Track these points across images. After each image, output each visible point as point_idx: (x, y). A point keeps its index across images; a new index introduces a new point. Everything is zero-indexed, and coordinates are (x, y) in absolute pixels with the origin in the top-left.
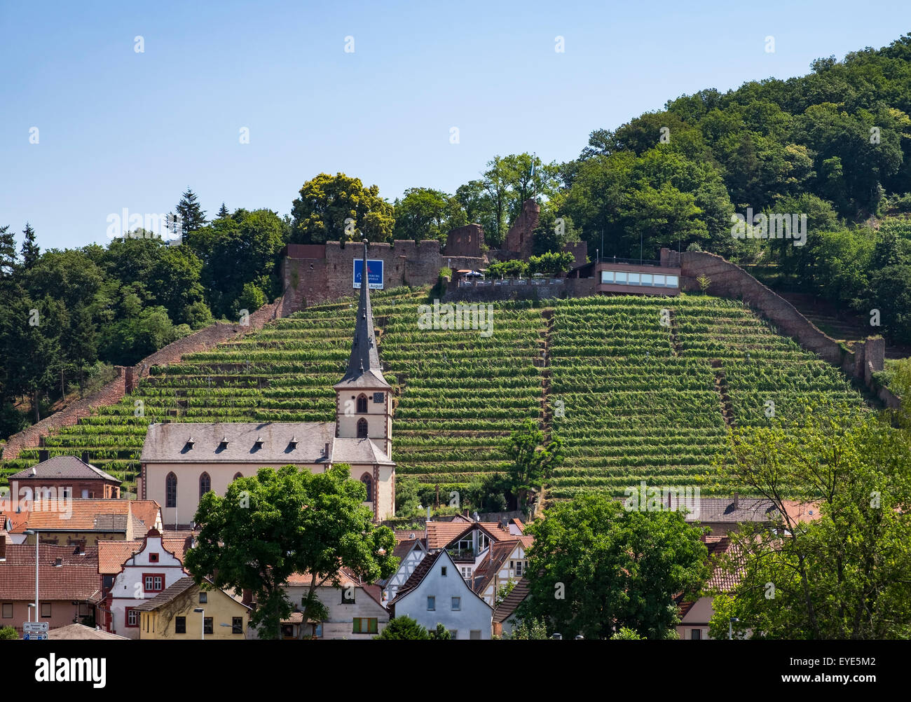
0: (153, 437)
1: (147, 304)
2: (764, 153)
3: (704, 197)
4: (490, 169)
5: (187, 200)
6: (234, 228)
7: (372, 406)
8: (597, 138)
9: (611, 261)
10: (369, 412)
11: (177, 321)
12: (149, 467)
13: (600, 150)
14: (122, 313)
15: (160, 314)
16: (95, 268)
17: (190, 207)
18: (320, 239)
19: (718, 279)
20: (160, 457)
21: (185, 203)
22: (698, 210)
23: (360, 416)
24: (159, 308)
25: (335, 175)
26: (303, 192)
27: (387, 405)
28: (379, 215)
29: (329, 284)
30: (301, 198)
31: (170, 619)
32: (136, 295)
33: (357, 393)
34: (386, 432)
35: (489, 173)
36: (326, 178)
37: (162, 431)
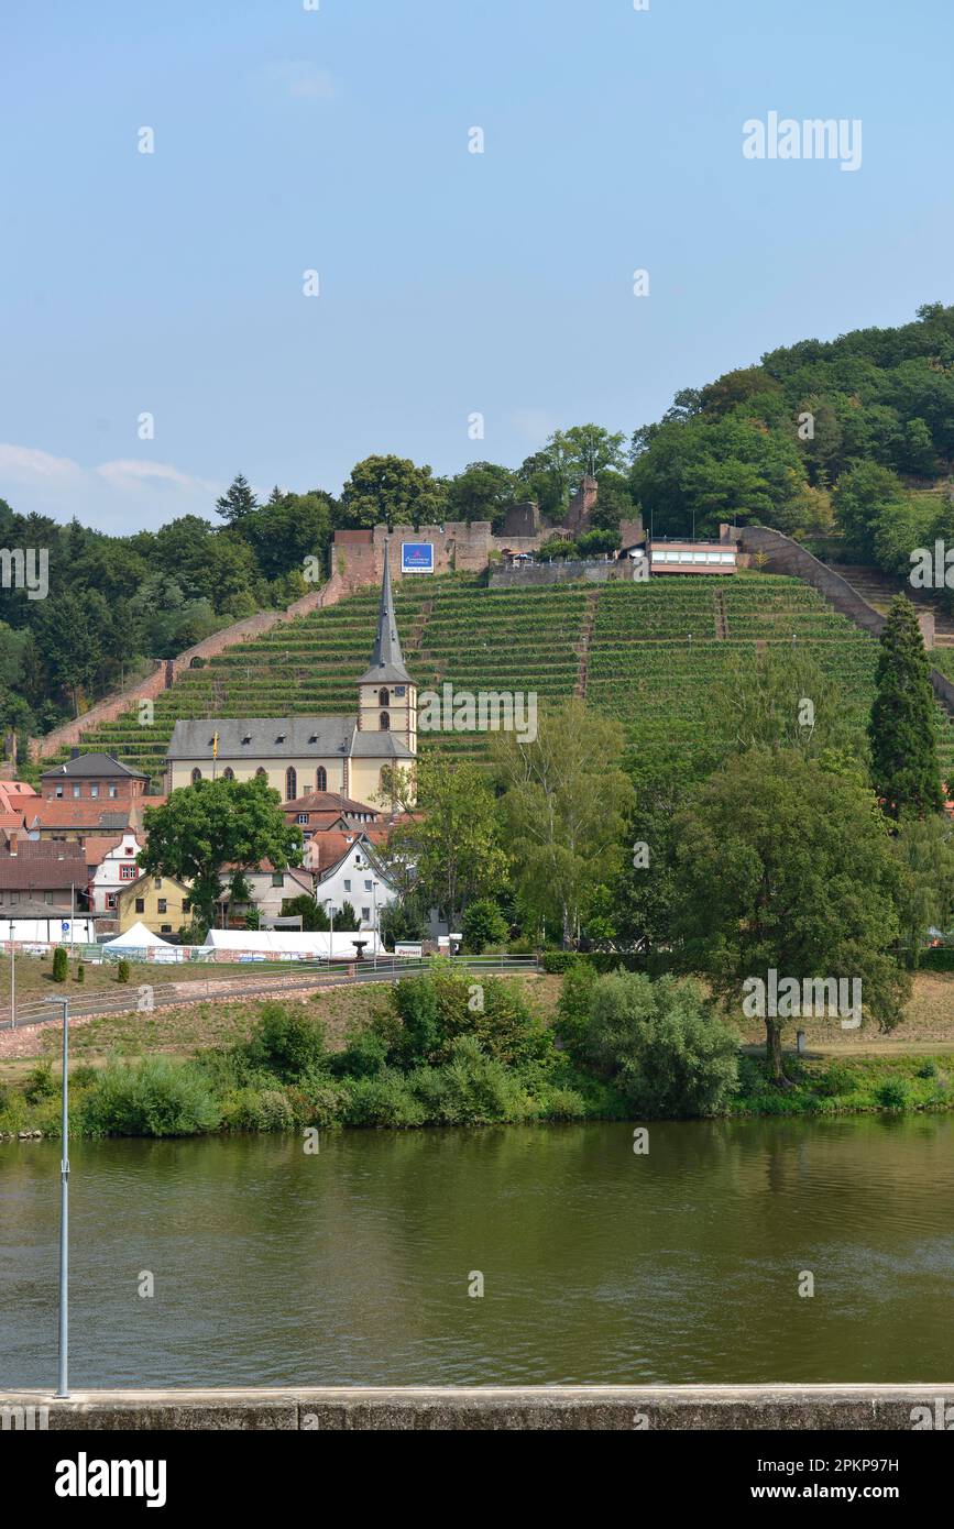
0: (180, 734)
1: (188, 595)
2: (845, 415)
3: (771, 467)
4: (551, 443)
5: (238, 485)
6: (283, 514)
7: (394, 701)
8: (685, 398)
9: (660, 541)
10: (391, 705)
11: (219, 612)
12: (174, 763)
13: (686, 410)
14: (165, 605)
15: (204, 606)
16: (140, 560)
17: (241, 491)
18: (370, 523)
19: (776, 554)
20: (185, 754)
21: (236, 488)
22: (762, 482)
23: (382, 710)
24: (201, 599)
25: (385, 457)
26: (353, 475)
27: (408, 698)
28: (430, 496)
29: (376, 570)
30: (351, 481)
31: (131, 902)
32: (178, 587)
33: (378, 688)
34: (408, 725)
35: (550, 448)
36: (376, 459)
37: (189, 728)
